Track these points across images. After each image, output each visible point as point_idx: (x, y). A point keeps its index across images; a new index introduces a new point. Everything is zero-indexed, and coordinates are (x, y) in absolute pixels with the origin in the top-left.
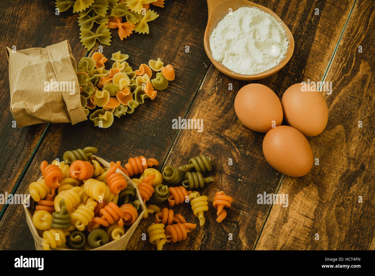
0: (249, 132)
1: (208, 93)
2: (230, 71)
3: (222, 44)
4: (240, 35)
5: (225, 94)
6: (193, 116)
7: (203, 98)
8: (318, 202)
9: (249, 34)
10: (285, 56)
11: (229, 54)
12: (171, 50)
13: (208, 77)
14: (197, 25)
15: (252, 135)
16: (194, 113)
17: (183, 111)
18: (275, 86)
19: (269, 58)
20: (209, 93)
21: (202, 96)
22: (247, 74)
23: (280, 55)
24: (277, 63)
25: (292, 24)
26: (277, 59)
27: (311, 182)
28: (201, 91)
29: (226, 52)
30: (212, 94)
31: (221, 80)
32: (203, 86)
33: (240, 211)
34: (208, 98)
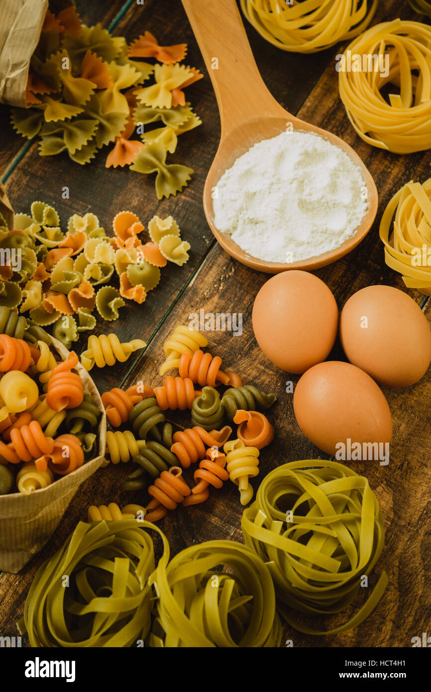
0: (272, 375)
1: (203, 293)
2: (244, 252)
3: (235, 201)
4: (272, 184)
5: (236, 299)
6: (167, 337)
7: (193, 304)
8: (389, 523)
9: (291, 183)
10: (356, 232)
11: (247, 221)
12: (144, 207)
13: (208, 262)
14: (202, 163)
15: (277, 381)
16: (170, 332)
17: (150, 325)
18: (337, 288)
19: (322, 232)
20: (205, 294)
21: (191, 300)
22: (274, 261)
23: (346, 229)
24: (337, 243)
25: (389, 170)
26: (340, 236)
27: (382, 482)
28: (191, 288)
29: (241, 216)
30: (212, 296)
31: (233, 270)
32: (196, 279)
33: (230, 528)
34: (202, 305)
